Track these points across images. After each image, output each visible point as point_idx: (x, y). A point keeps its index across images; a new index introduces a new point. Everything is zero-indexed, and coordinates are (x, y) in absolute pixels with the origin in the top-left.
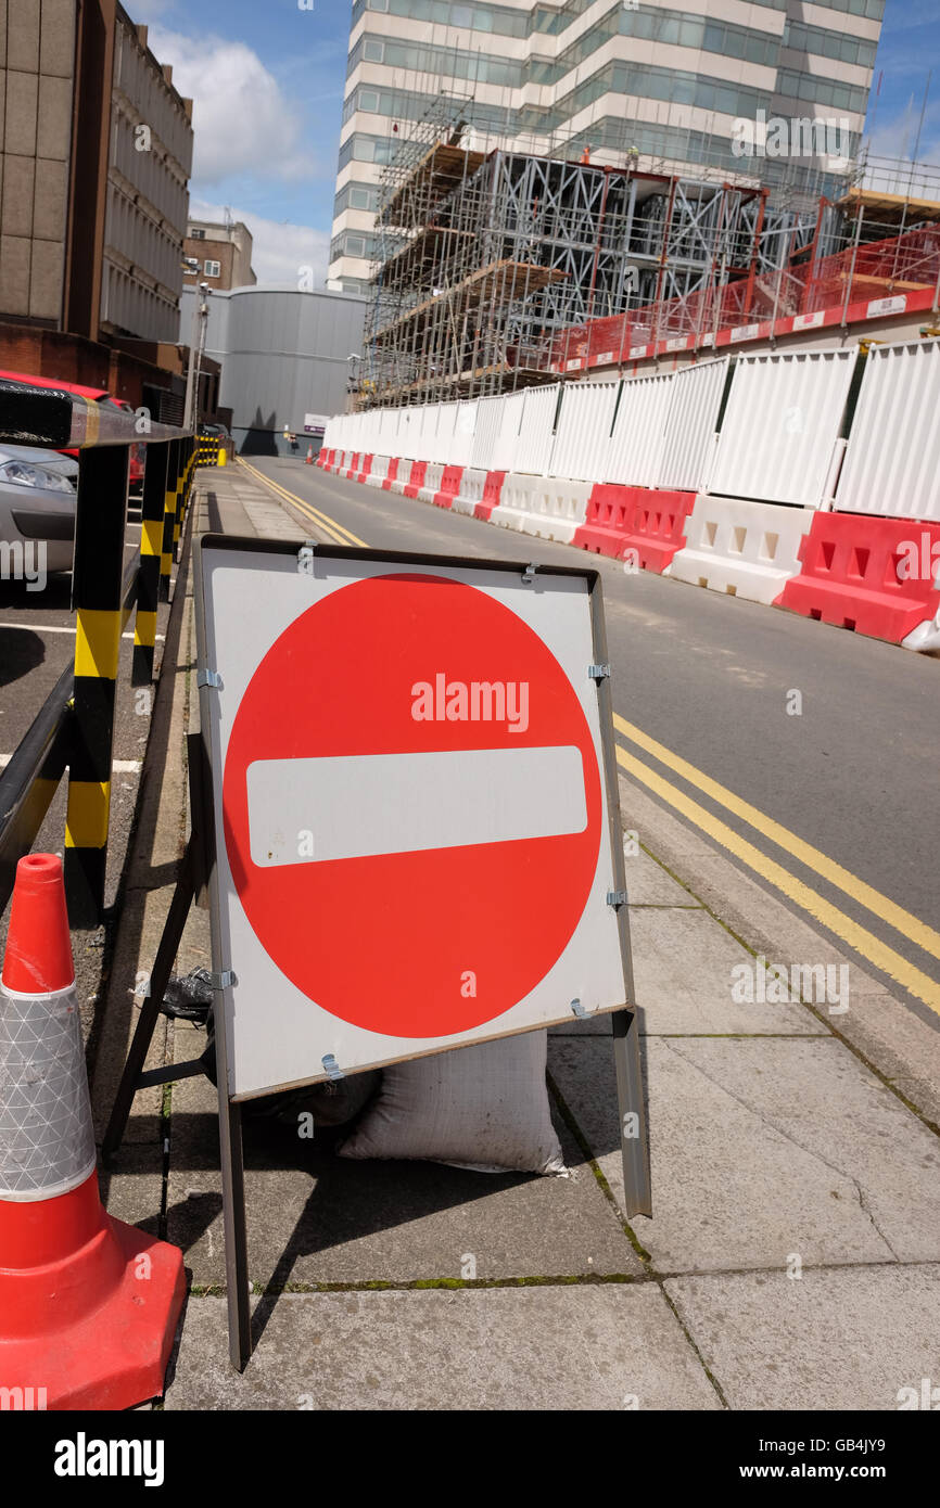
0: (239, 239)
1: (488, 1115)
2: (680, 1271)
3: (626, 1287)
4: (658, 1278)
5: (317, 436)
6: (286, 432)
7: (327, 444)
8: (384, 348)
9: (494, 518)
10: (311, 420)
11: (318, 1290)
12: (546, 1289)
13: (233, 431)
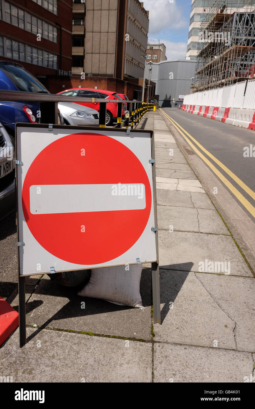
0: (162, 48)
1: (116, 289)
2: (161, 341)
3: (142, 343)
4: (153, 342)
5: (181, 101)
6: (174, 101)
7: (184, 103)
8: (201, 75)
9: (226, 122)
10: (180, 97)
11: (53, 330)
12: (117, 340)
13: (159, 101)
